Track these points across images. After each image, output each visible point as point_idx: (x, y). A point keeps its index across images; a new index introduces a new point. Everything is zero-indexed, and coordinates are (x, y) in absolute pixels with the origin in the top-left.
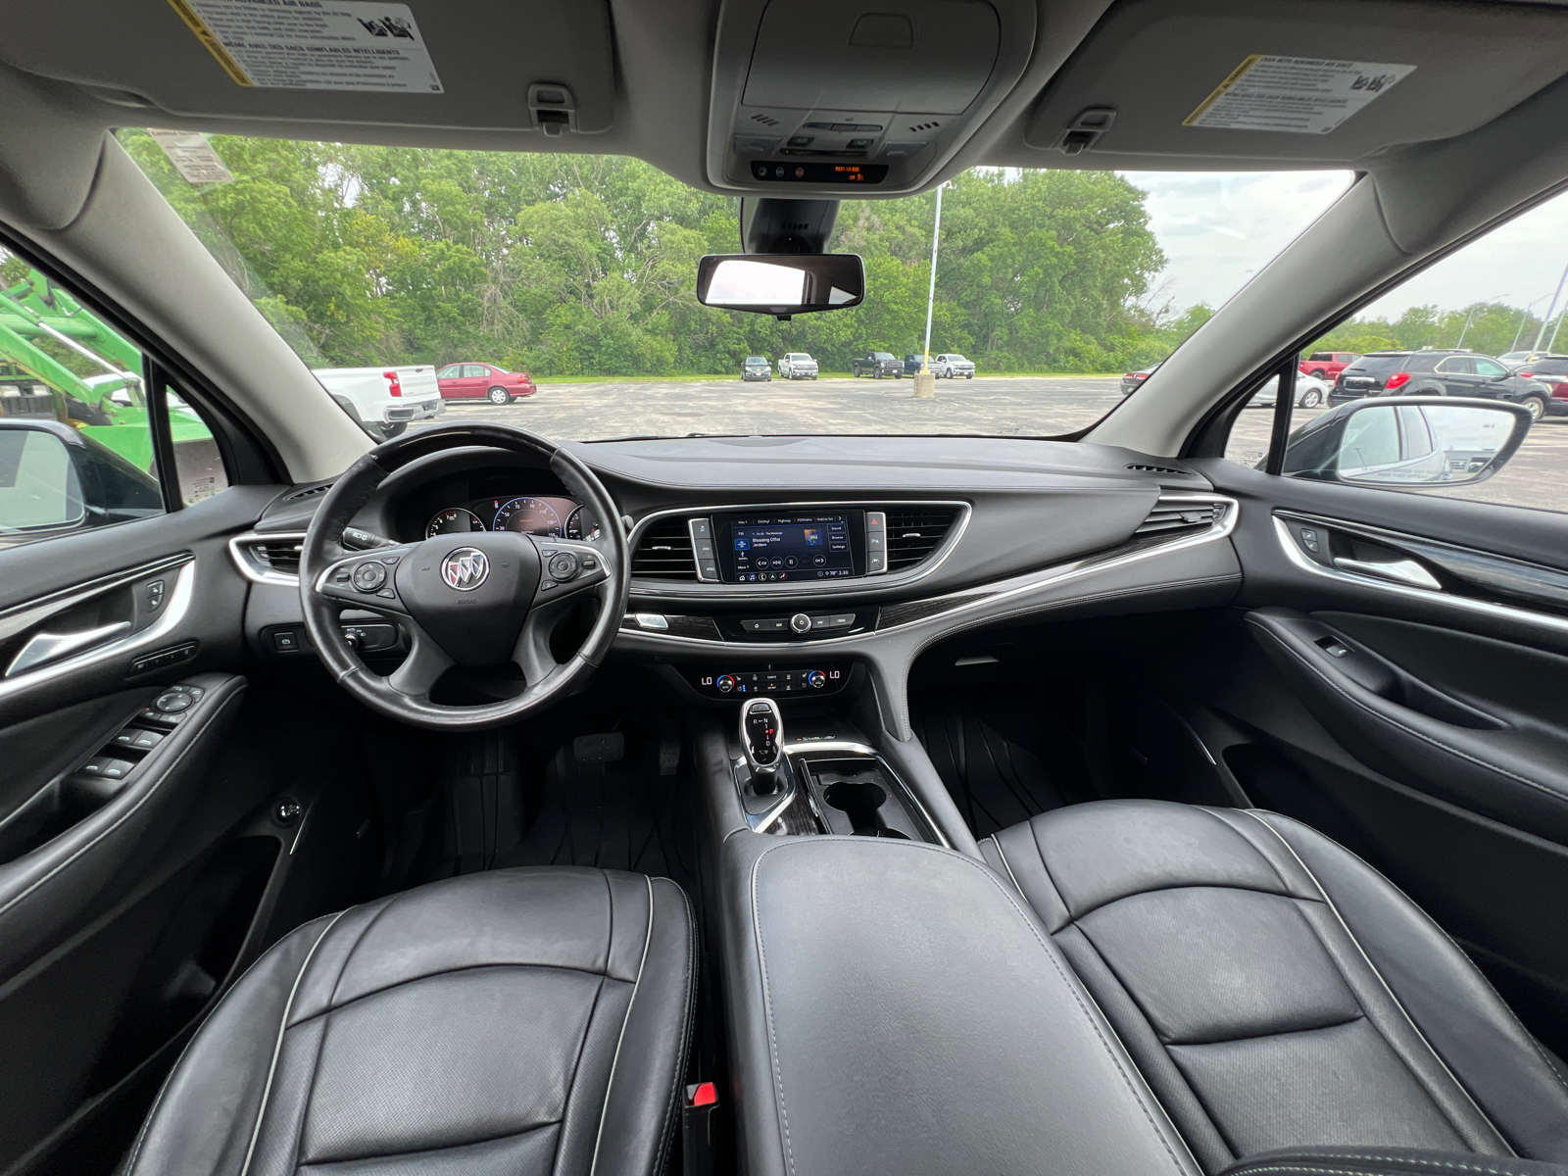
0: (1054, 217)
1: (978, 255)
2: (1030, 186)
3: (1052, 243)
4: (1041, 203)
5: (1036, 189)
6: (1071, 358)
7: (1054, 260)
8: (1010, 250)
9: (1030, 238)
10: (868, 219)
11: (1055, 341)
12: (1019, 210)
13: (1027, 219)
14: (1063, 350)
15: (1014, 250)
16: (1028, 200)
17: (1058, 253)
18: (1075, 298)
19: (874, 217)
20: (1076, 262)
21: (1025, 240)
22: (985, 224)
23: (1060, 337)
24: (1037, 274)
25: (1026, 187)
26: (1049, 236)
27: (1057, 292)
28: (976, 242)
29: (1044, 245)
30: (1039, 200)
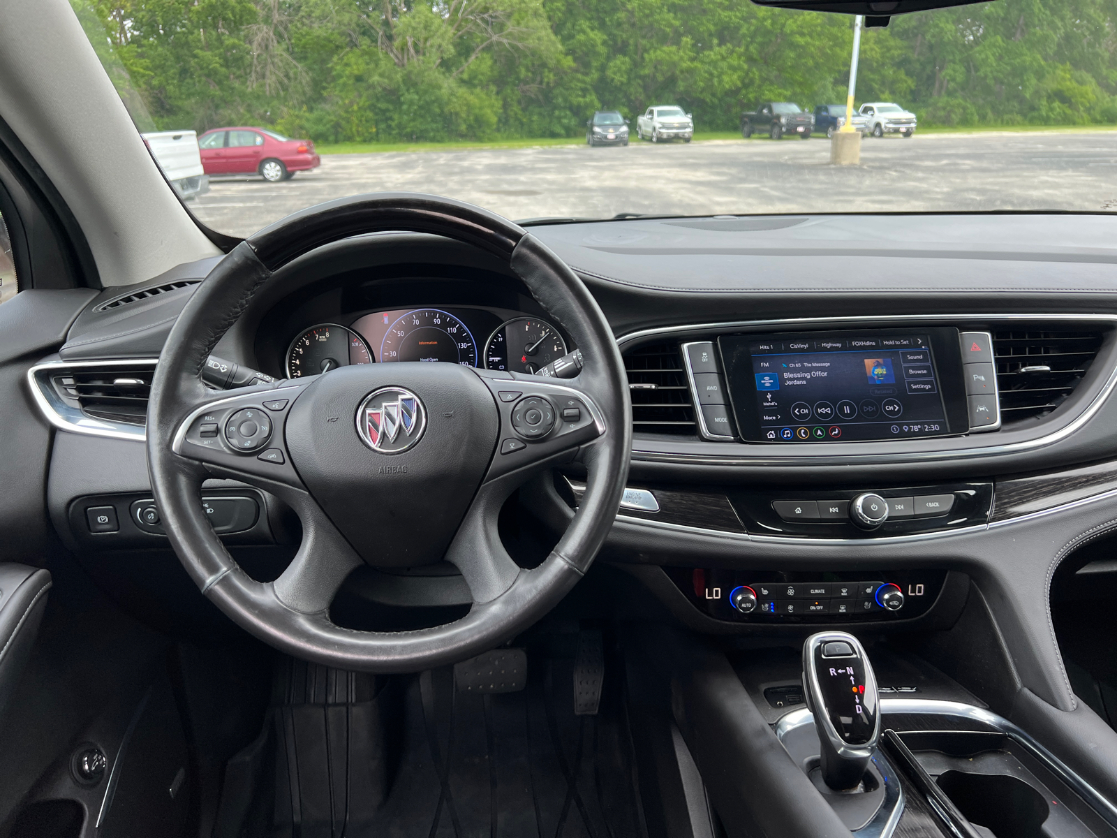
6: (1056, 104)
11: (1034, 81)
14: (1044, 93)
18: (1062, 19)
23: (1040, 75)
27: (1036, 10)
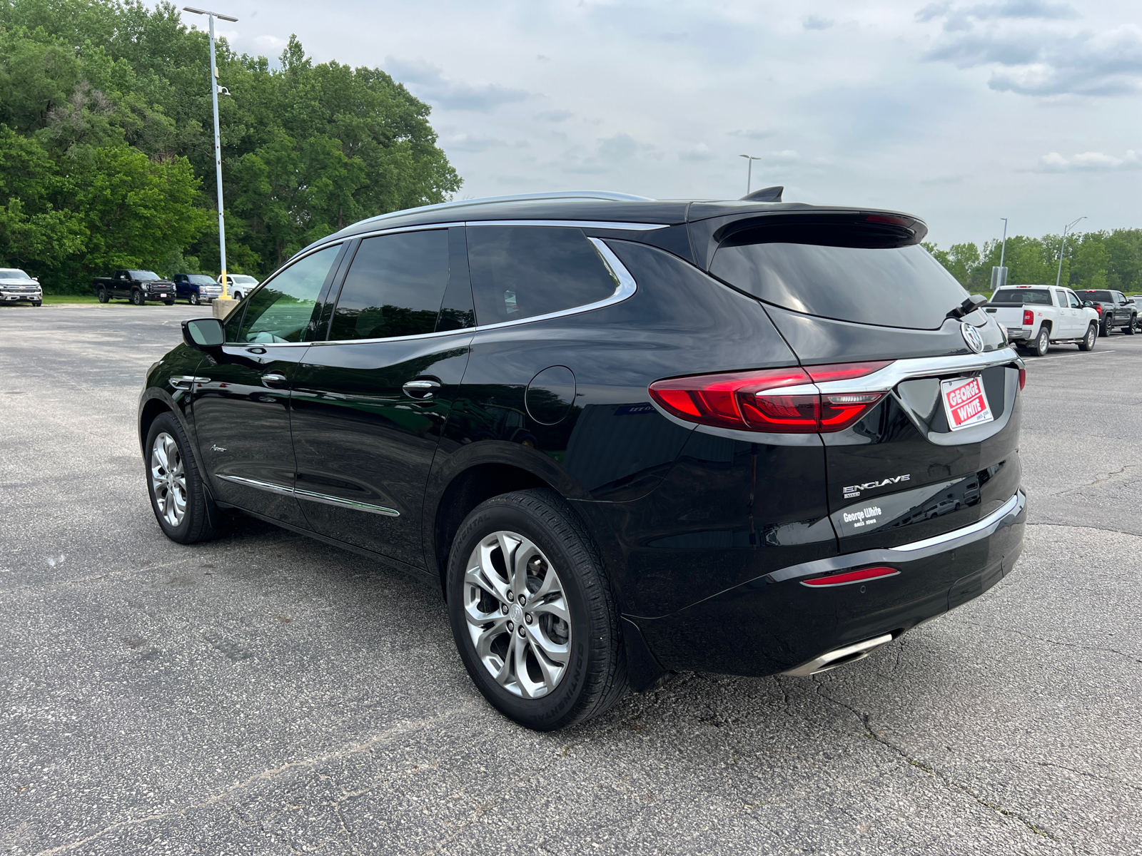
0: (334, 121)
1: (249, 156)
2: (301, 81)
3: (338, 153)
4: (317, 103)
5: (309, 86)
7: (344, 172)
8: (289, 155)
9: (312, 145)
10: (88, 93)
12: (292, 108)
13: (304, 121)
15: (294, 154)
16: (301, 98)
17: (346, 164)
19: (98, 94)
20: (368, 175)
21: (305, 146)
22: (251, 119)
24: (327, 185)
25: (296, 82)
26: (335, 147)
27: (352, 206)
28: (243, 140)
29: (328, 154)
30: (315, 99)
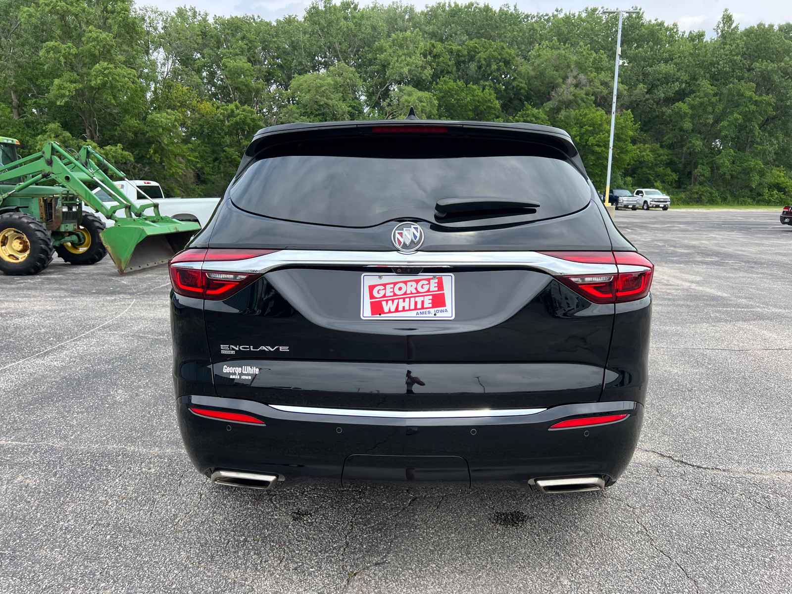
0: (753, 69)
1: (679, 104)
2: (728, 42)
3: (750, 93)
4: (739, 57)
5: (734, 46)
7: (753, 107)
8: (710, 100)
9: (730, 90)
10: (575, 77)
12: (718, 64)
13: (727, 73)
14: (766, 185)
15: (713, 99)
16: (726, 55)
17: (756, 101)
19: (582, 77)
20: (776, 108)
21: (725, 91)
22: (686, 77)
23: (762, 174)
24: (737, 119)
25: (725, 44)
26: (748, 90)
27: (757, 134)
28: (677, 93)
29: (742, 95)
30: (737, 55)
